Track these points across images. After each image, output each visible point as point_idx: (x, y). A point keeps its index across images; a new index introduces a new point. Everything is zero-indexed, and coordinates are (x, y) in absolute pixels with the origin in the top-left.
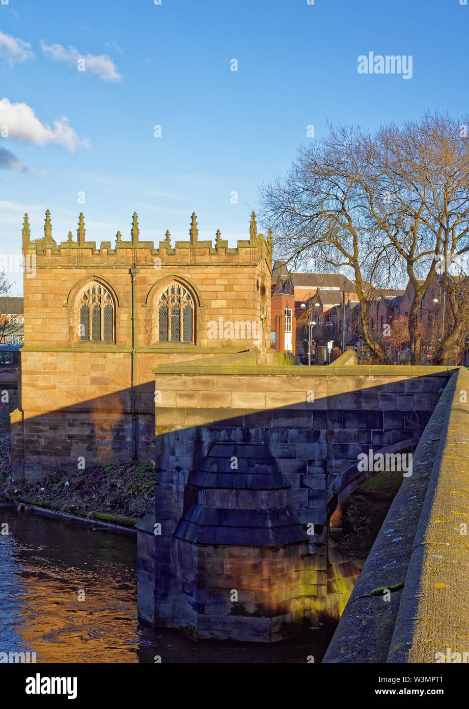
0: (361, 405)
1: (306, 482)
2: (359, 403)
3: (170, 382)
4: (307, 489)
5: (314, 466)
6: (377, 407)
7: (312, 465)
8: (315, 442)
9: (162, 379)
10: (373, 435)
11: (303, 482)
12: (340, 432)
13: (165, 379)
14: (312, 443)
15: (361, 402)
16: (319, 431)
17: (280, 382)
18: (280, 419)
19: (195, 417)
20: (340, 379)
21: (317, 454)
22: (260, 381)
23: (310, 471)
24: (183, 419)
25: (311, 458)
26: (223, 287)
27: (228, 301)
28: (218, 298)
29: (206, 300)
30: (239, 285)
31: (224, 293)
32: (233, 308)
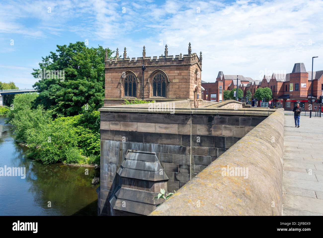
0: (211, 133)
1: (178, 177)
2: (210, 131)
3: (107, 116)
4: (178, 182)
5: (182, 169)
6: (221, 134)
7: (181, 167)
8: (183, 154)
9: (103, 114)
10: (219, 151)
11: (176, 178)
12: (198, 149)
13: (104, 114)
14: (181, 154)
15: (211, 131)
16: (185, 148)
17: (163, 117)
18: (163, 140)
19: (119, 136)
20: (199, 116)
21: (184, 162)
22: (152, 116)
23: (180, 171)
24: (113, 137)
25: (181, 164)
26: (177, 74)
27: (179, 79)
28: (175, 78)
29: (171, 79)
30: (184, 73)
31: (178, 76)
32: (181, 82)
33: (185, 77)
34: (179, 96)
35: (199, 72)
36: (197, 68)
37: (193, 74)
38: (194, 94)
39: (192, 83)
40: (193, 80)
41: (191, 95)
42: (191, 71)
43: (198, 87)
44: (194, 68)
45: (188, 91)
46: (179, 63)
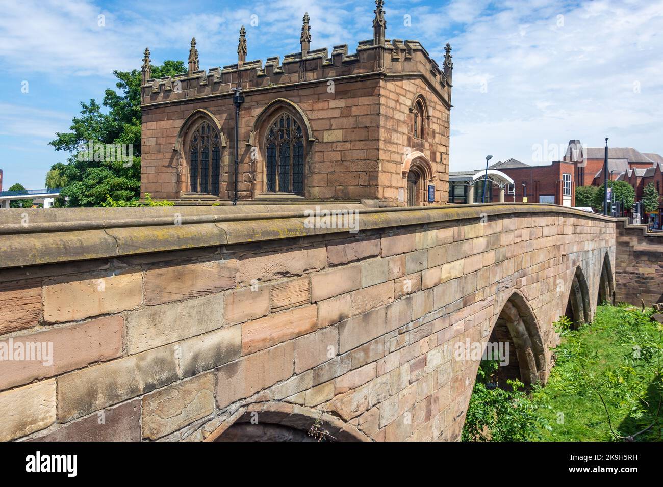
26: (339, 110)
27: (344, 130)
28: (333, 128)
29: (318, 132)
30: (359, 107)
31: (340, 119)
32: (351, 141)
33: (364, 120)
34: (344, 188)
35: (438, 110)
36: (423, 93)
37: (400, 111)
38: (405, 183)
39: (394, 143)
40: (398, 134)
41: (391, 187)
42: (388, 100)
43: (434, 160)
44: (404, 89)
45: (372, 171)
46: (343, 72)
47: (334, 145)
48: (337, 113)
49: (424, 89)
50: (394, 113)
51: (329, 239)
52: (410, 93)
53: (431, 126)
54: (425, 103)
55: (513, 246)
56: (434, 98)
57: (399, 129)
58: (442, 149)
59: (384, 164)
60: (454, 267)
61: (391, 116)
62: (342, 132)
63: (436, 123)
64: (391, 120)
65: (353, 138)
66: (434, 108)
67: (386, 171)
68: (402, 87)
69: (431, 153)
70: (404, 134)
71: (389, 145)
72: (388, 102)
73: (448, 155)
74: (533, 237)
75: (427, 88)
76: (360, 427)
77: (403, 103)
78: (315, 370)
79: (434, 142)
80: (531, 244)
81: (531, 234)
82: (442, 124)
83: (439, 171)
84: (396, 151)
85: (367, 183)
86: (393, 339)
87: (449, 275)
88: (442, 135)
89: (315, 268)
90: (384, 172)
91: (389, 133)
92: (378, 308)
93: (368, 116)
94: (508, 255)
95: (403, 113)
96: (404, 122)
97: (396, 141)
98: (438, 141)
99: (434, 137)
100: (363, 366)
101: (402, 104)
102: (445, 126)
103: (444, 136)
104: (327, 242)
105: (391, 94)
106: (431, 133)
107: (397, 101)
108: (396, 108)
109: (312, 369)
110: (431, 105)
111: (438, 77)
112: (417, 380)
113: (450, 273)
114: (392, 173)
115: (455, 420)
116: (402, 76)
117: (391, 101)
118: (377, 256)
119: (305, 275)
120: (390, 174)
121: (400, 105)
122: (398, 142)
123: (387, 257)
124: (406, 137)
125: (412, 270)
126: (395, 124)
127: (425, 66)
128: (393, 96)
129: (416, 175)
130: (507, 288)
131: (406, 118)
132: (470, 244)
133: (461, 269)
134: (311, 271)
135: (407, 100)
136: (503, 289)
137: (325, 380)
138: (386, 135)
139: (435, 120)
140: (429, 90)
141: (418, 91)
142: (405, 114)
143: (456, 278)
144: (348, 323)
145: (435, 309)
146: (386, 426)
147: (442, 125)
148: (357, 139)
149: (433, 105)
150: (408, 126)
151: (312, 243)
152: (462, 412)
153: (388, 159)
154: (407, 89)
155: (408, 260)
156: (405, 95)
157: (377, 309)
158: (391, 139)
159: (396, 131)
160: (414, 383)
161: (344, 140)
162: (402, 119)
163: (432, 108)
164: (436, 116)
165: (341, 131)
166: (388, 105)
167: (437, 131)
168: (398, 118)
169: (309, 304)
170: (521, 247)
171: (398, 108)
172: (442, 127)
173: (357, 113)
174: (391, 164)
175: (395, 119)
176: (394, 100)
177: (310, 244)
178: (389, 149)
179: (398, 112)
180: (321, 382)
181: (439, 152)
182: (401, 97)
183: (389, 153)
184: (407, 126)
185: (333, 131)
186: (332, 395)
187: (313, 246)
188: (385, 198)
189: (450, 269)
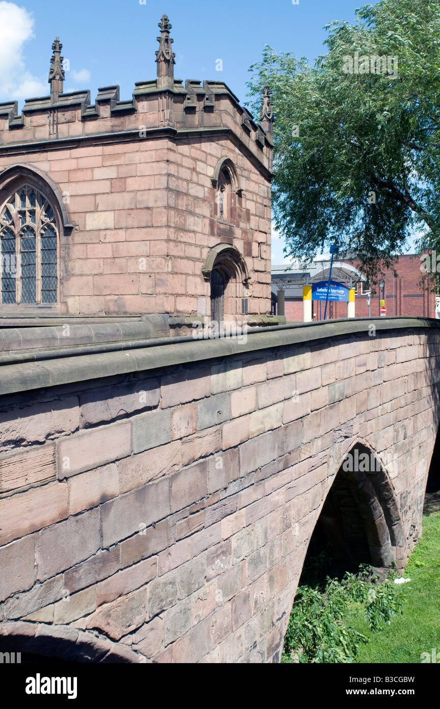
26: (108, 183)
27: (116, 212)
28: (99, 209)
29: (77, 215)
30: (137, 178)
31: (110, 195)
32: (127, 228)
33: (145, 197)
34: (118, 298)
35: (253, 181)
36: (231, 157)
37: (198, 184)
38: (207, 288)
39: (190, 231)
40: (196, 218)
41: (186, 295)
42: (180, 168)
43: (249, 253)
44: (203, 151)
45: (158, 273)
46: (112, 126)
47: (103, 233)
48: (105, 187)
49: (233, 151)
50: (190, 187)
51: (83, 389)
52: (212, 157)
53: (244, 206)
54: (235, 172)
55: (354, 379)
56: (248, 164)
57: (198, 211)
58: (261, 238)
59: (176, 263)
60: (269, 415)
61: (184, 191)
62: (113, 215)
63: (251, 200)
64: (185, 197)
65: (130, 224)
66: (248, 178)
67: (179, 271)
68: (200, 150)
69: (245, 243)
70: (204, 217)
71: (182, 234)
72: (180, 172)
73: (270, 245)
74: (383, 365)
75: (237, 151)
76: (135, 647)
77: (201, 171)
78: (68, 573)
79: (248, 228)
80: (380, 375)
81: (380, 360)
82: (259, 200)
83: (256, 269)
84: (194, 242)
85: (151, 290)
86: (180, 522)
87: (261, 426)
88: (260, 217)
89: (63, 431)
90: (176, 273)
91: (182, 216)
92: (158, 480)
93: (150, 192)
94: (348, 392)
95: (203, 186)
96: (204, 200)
97: (192, 228)
98: (255, 226)
99: (248, 220)
100: (139, 562)
101: (200, 173)
102: (265, 204)
103: (263, 218)
104: (79, 393)
105: (184, 159)
106: (243, 214)
107: (194, 170)
108: (191, 180)
109: (63, 572)
110: (243, 174)
111: (253, 134)
112: (218, 575)
113: (262, 423)
114: (187, 274)
115: (273, 625)
116: (200, 133)
117: (184, 169)
118: (155, 407)
119: (50, 442)
120: (184, 276)
121: (198, 176)
122: (195, 228)
123: (170, 407)
124: (207, 222)
125: (207, 424)
126: (190, 202)
127: (233, 118)
128: (187, 162)
129: (224, 276)
130: (346, 437)
131: (207, 195)
132: (291, 380)
133: (279, 416)
134: (57, 435)
135: (209, 167)
136: (341, 439)
137: (84, 586)
138: (177, 219)
139: (249, 196)
140: (240, 152)
141: (224, 154)
142: (206, 189)
143: (272, 430)
144: (115, 503)
145: (241, 475)
146: (173, 642)
147: (260, 203)
148: (136, 225)
149: (246, 173)
150: (211, 206)
151: (58, 396)
152: (284, 613)
153: (182, 254)
154: (208, 152)
155: (201, 410)
156: (204, 160)
157: (156, 482)
158: (185, 225)
159: (192, 213)
160: (213, 580)
161: (117, 227)
162: (201, 195)
163: (244, 179)
164: (251, 189)
165: (112, 213)
166: (180, 176)
167: (253, 211)
168: (196, 194)
169: (56, 482)
170: (366, 380)
171: (195, 179)
172: (261, 206)
173: (136, 187)
174: (185, 261)
175: (190, 195)
176: (189, 169)
177: (57, 398)
178: (182, 240)
179: (195, 185)
180: (77, 589)
181: (256, 242)
182: (199, 163)
183: (183, 245)
184: (208, 205)
185: (99, 213)
186: (94, 606)
187: (60, 400)
188: (178, 312)
189: (263, 418)
